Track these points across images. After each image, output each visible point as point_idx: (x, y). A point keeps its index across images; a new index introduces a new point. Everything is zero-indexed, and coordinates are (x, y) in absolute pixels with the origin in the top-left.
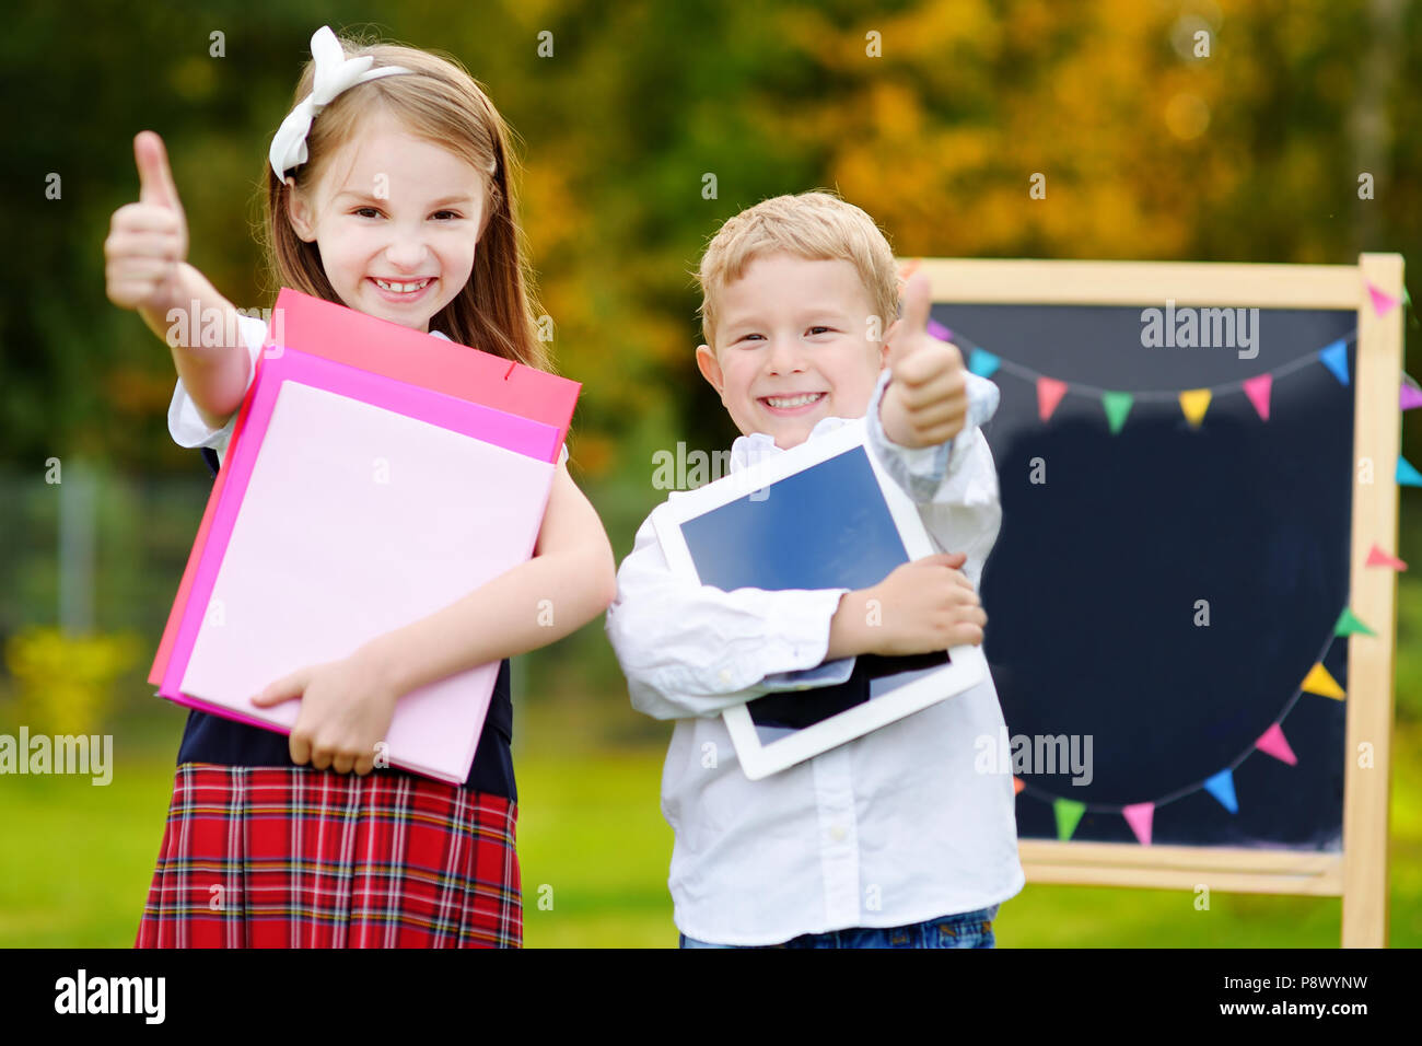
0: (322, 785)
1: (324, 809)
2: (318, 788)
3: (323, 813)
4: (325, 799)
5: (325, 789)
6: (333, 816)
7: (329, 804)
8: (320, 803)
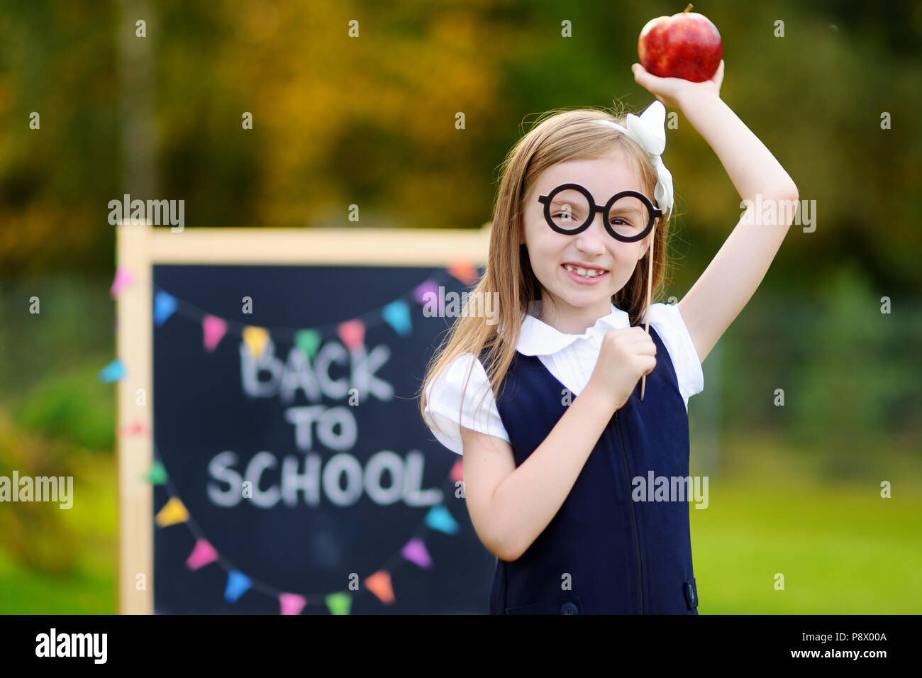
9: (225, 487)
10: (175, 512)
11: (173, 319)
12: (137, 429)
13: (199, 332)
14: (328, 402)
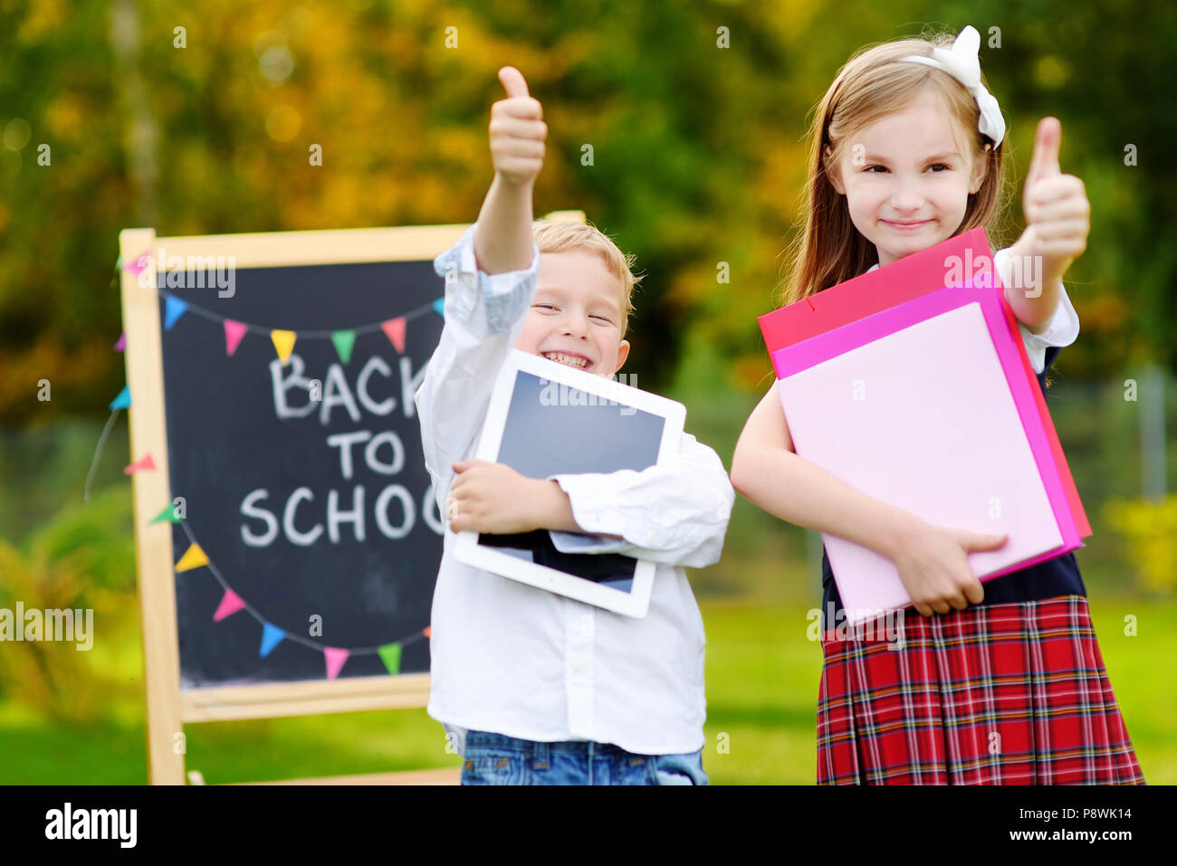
0: (955, 621)
1: (961, 639)
2: (954, 625)
3: (962, 642)
4: (960, 632)
5: (959, 624)
6: (969, 643)
7: (964, 635)
8: (957, 636)
9: (259, 527)
10: (196, 557)
11: (185, 317)
12: (148, 463)
13: (221, 335)
14: (373, 423)
